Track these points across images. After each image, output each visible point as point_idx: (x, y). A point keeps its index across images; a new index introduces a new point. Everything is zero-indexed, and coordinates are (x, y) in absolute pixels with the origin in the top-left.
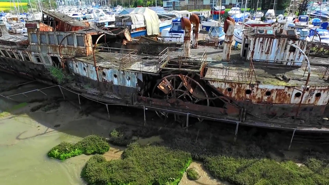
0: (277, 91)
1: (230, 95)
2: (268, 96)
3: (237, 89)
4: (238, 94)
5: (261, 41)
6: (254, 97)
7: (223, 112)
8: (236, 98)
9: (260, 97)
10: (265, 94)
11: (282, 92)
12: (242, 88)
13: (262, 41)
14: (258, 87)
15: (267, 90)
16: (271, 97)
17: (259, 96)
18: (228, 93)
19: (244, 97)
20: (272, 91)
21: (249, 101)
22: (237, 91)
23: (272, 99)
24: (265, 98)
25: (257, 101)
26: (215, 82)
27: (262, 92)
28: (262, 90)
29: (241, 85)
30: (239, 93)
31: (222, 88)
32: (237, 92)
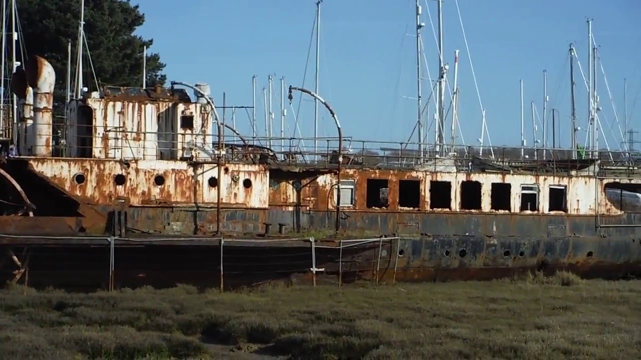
0: (175, 174)
1: (82, 191)
2: (160, 187)
3: (97, 176)
4: (100, 189)
5: (120, 110)
6: (133, 191)
7: (74, 227)
8: (97, 199)
9: (146, 190)
10: (154, 181)
11: (183, 176)
12: (107, 172)
13: (122, 109)
14: (139, 167)
15: (156, 173)
16: (166, 188)
17: (143, 188)
18: (78, 186)
19: (113, 192)
20: (165, 173)
21: (123, 201)
22: (97, 180)
23: (168, 192)
24: (156, 191)
25: (141, 199)
26: (45, 164)
27: (147, 177)
28: (147, 174)
29: (104, 165)
30: (101, 184)
31: (63, 177)
32: (98, 184)
